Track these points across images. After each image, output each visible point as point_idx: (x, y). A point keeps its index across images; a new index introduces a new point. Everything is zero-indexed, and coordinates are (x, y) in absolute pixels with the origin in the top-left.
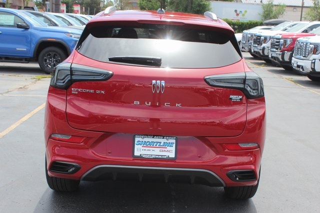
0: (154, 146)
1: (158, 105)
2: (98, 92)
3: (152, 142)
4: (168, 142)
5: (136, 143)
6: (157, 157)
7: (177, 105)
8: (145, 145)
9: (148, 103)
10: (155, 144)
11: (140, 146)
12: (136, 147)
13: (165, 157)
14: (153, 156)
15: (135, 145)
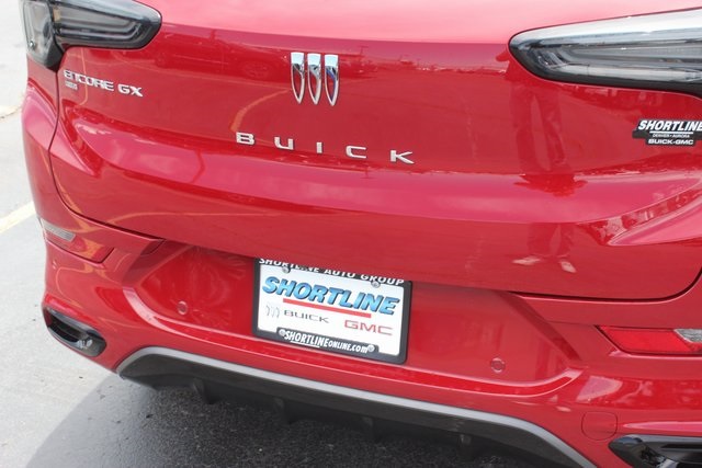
0: (325, 303)
1: (319, 150)
2: (123, 89)
3: (319, 288)
4: (376, 292)
5: (263, 283)
6: (335, 345)
7: (394, 155)
8: (293, 298)
9: (284, 142)
10: (327, 297)
11: (276, 299)
12: (265, 299)
13: (364, 350)
14: (321, 342)
15: (262, 293)
